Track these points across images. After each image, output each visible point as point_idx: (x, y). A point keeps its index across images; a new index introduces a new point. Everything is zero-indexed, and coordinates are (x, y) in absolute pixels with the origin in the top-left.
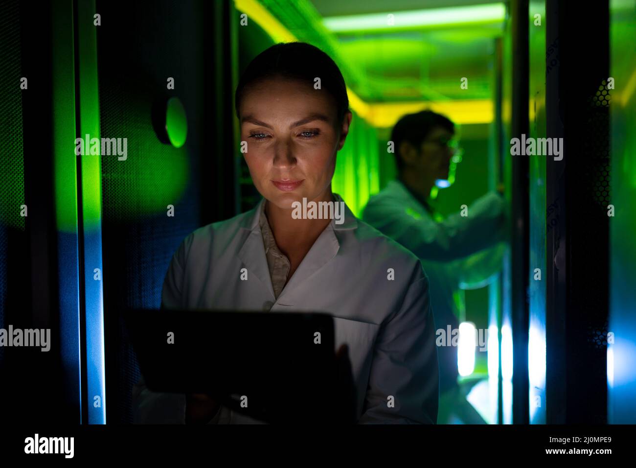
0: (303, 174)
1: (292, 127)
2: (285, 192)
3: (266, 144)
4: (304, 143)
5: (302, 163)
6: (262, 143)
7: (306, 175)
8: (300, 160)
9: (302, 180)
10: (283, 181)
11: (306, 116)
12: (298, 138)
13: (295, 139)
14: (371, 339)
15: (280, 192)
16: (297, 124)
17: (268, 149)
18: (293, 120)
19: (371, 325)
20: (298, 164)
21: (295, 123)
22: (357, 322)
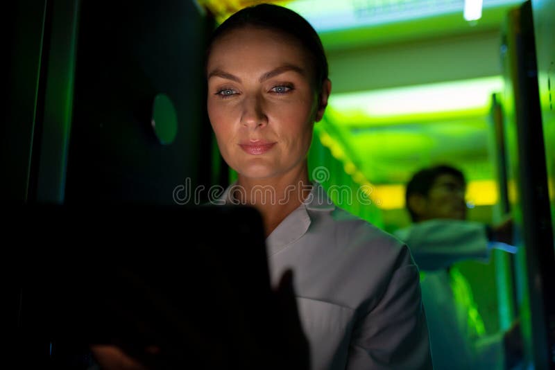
0: (275, 134)
1: (262, 80)
2: (254, 157)
3: (232, 101)
4: (277, 99)
5: (275, 123)
6: (229, 102)
7: (279, 136)
8: (271, 118)
9: (274, 142)
10: (252, 143)
11: (278, 66)
12: (269, 94)
13: (266, 96)
14: (344, 325)
15: (249, 157)
16: (269, 75)
17: (236, 106)
18: (263, 71)
19: (344, 309)
20: (270, 123)
21: (265, 74)
22: (327, 304)
